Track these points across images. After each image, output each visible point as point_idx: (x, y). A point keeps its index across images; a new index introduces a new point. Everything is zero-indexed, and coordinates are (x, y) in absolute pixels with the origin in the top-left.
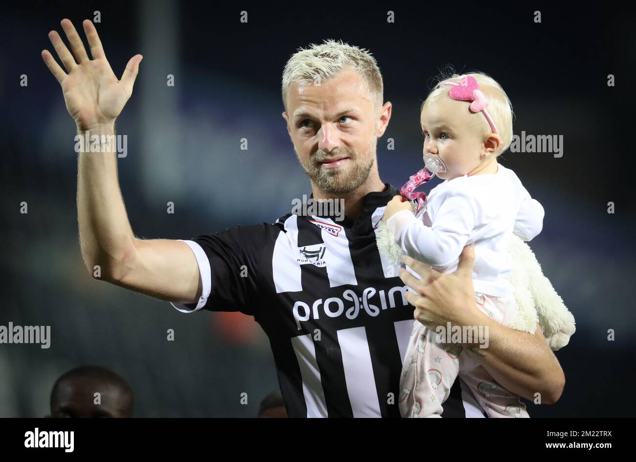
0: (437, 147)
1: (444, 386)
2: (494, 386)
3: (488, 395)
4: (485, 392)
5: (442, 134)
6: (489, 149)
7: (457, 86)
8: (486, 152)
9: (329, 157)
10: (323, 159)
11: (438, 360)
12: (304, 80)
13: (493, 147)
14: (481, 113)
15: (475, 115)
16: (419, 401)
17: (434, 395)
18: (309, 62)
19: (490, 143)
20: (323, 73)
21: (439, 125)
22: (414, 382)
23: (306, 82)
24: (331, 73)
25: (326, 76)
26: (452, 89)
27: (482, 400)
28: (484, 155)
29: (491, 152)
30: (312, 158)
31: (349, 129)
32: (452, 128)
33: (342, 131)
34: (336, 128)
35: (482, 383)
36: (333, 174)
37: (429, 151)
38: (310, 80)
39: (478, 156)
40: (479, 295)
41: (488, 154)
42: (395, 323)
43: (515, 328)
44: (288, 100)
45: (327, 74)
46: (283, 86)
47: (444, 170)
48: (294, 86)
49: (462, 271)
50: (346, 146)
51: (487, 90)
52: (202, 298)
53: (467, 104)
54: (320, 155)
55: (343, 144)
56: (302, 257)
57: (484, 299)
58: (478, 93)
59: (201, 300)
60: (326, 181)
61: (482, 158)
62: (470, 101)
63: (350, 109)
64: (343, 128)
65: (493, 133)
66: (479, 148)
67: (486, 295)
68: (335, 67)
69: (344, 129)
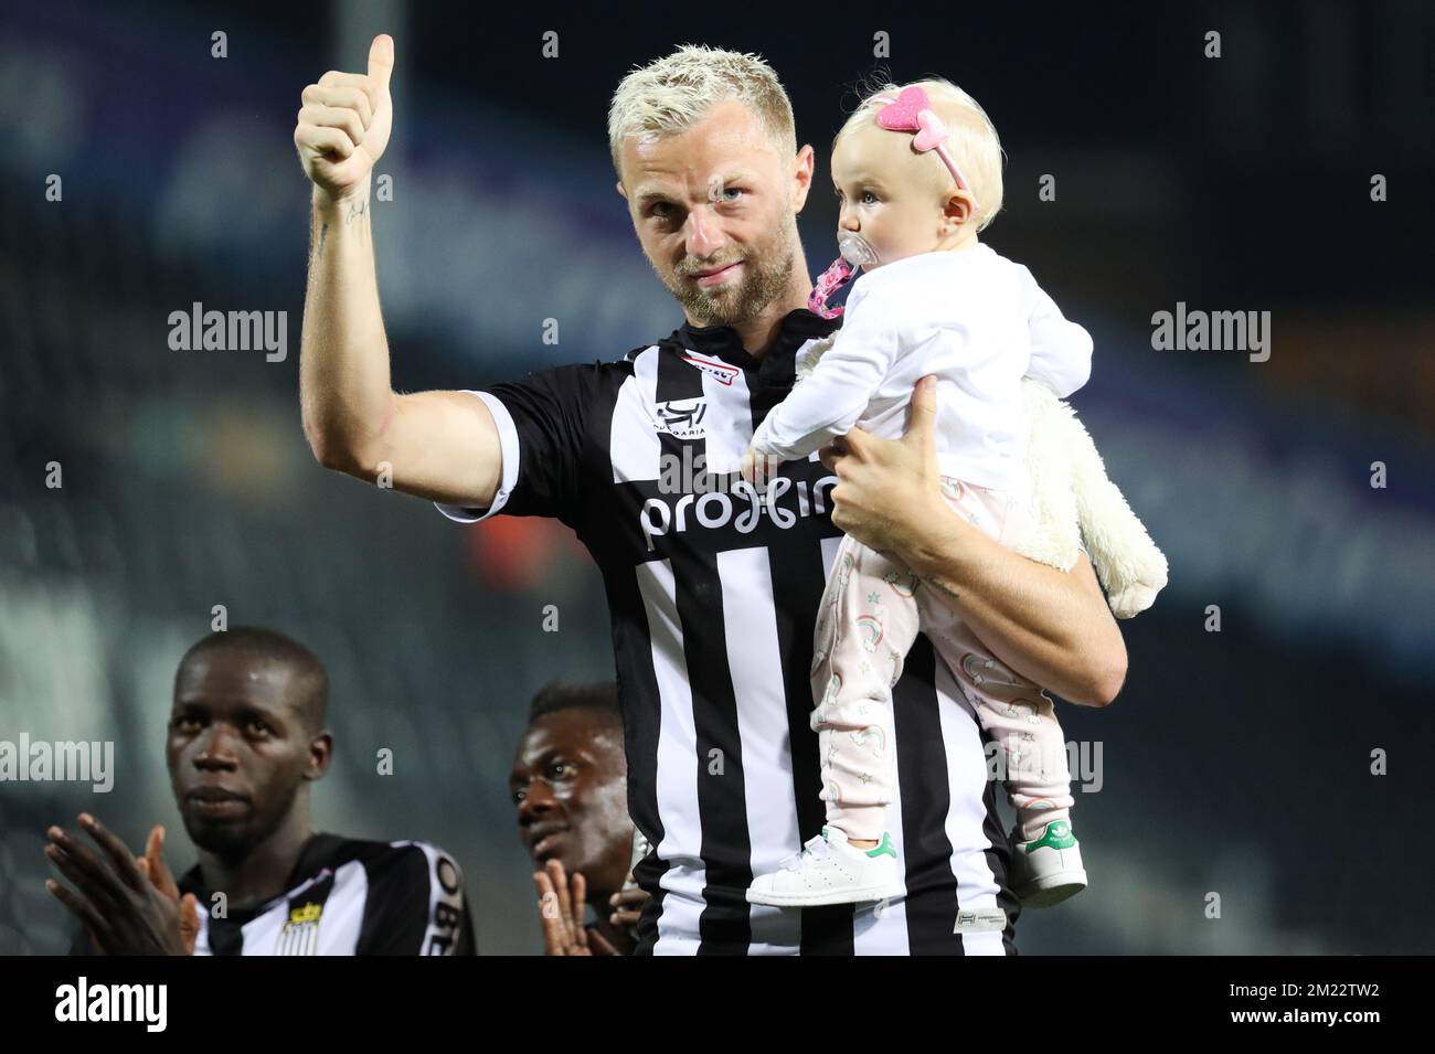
0: (858, 219)
1: (889, 648)
2: (990, 664)
3: (978, 679)
4: (973, 673)
5: (865, 195)
6: (954, 219)
7: (891, 105)
8: (948, 223)
9: (707, 267)
10: (697, 270)
11: (874, 598)
12: (646, 131)
13: (961, 215)
14: (934, 153)
15: (923, 156)
16: (838, 673)
17: (868, 662)
18: (652, 97)
19: (954, 208)
20: (678, 116)
21: (860, 178)
22: (833, 636)
23: (650, 136)
24: (692, 113)
25: (683, 120)
26: (883, 110)
27: (970, 691)
28: (945, 230)
29: (957, 223)
30: (678, 270)
31: (737, 212)
32: (881, 183)
33: (726, 216)
34: (714, 212)
35: (969, 654)
36: (717, 294)
37: (845, 227)
38: (657, 131)
39: (933, 232)
40: (951, 482)
41: (951, 228)
42: (823, 542)
43: (1028, 556)
44: (624, 167)
45: (686, 117)
46: (612, 140)
47: (873, 259)
48: (632, 144)
49: (914, 435)
50: (736, 243)
51: (945, 114)
52: (502, 493)
53: (907, 138)
54: (690, 263)
55: (730, 239)
56: (660, 422)
57: (962, 490)
58: (927, 117)
59: (499, 496)
60: (707, 307)
61: (941, 234)
62: (914, 132)
63: (734, 176)
64: (724, 211)
65: (959, 188)
66: (934, 217)
67: (967, 484)
68: (701, 102)
69: (728, 213)
